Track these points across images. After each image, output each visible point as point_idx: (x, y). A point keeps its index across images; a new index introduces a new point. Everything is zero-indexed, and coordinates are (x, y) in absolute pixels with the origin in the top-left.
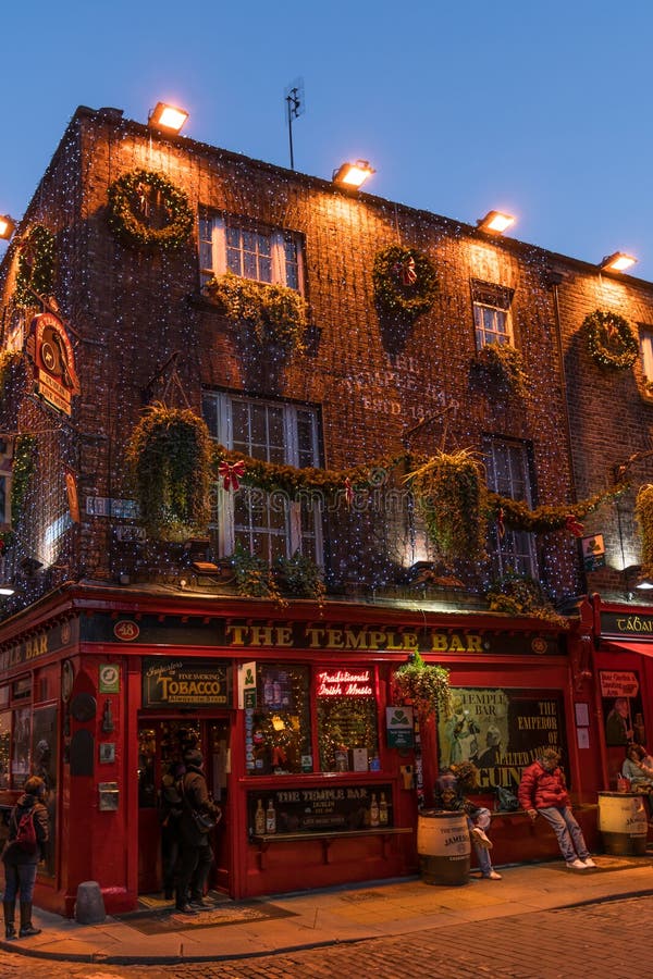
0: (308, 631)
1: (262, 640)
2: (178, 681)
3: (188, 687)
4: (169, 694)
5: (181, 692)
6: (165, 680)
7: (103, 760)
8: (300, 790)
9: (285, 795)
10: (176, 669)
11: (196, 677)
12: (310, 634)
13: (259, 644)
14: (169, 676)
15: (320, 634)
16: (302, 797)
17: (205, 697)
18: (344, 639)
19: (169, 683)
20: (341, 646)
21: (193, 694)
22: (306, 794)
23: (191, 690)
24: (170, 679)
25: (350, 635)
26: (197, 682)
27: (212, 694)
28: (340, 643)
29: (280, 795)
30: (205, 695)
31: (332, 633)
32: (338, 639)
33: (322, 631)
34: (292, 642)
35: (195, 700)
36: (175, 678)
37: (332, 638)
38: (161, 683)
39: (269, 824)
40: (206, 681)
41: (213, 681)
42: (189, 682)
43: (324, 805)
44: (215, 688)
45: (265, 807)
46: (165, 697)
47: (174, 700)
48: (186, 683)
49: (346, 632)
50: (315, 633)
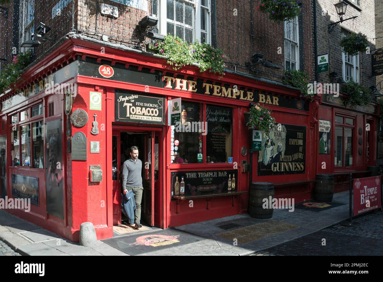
0: (204, 84)
1: (181, 87)
2: (136, 106)
3: (141, 110)
4: (130, 114)
5: (137, 113)
6: (128, 105)
7: (92, 151)
8: (197, 172)
9: (190, 174)
10: (135, 99)
11: (146, 105)
12: (205, 86)
13: (180, 89)
14: (131, 103)
15: (210, 87)
16: (197, 175)
17: (150, 117)
18: (221, 91)
19: (130, 107)
20: (220, 95)
21: (144, 115)
22: (199, 174)
23: (143, 112)
24: (131, 105)
25: (224, 89)
26: (146, 107)
27: (154, 116)
28: (219, 93)
29: (187, 174)
30: (150, 116)
31: (216, 87)
32: (218, 90)
33: (211, 85)
34: (196, 89)
35: (145, 118)
36: (134, 105)
37: (216, 90)
38: (126, 106)
39: (181, 189)
40: (151, 108)
41: (155, 108)
42: (142, 107)
43: (208, 180)
44: (156, 112)
45: (180, 180)
46: (128, 115)
47: (133, 117)
48: (140, 108)
49: (222, 87)
50: (208, 86)
